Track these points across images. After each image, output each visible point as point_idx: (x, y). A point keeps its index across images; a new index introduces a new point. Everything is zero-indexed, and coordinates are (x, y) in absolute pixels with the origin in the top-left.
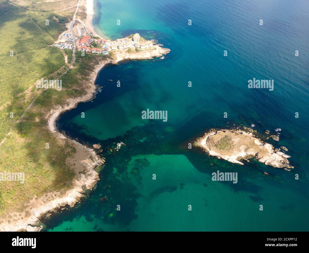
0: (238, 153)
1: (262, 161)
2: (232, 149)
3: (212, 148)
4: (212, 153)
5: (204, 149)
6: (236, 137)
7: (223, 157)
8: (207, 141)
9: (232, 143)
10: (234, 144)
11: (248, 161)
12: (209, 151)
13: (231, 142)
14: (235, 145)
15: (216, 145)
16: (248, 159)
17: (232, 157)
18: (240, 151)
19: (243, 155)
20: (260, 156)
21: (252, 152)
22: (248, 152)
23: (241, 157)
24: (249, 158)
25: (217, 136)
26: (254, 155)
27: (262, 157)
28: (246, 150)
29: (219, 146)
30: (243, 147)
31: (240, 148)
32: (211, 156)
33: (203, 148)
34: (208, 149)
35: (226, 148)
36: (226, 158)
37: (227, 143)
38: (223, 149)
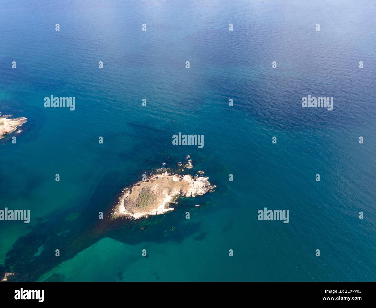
0: (164, 200)
1: (188, 195)
2: (155, 199)
3: (134, 211)
4: (137, 215)
5: (126, 217)
6: (153, 184)
7: (150, 214)
8: (125, 206)
9: (153, 193)
10: (155, 193)
11: (177, 203)
12: (133, 215)
13: (151, 192)
14: (157, 193)
15: (136, 204)
16: (176, 201)
17: (159, 208)
18: (164, 197)
19: (168, 199)
20: (184, 192)
21: (176, 192)
22: (172, 194)
23: (168, 203)
24: (176, 199)
25: (134, 194)
26: (179, 193)
27: (187, 191)
28: (169, 193)
29: (141, 204)
30: (165, 192)
31: (163, 193)
32: (137, 220)
33: (124, 216)
34: (131, 214)
35: (149, 201)
36: (153, 212)
37: (148, 196)
38: (146, 205)
